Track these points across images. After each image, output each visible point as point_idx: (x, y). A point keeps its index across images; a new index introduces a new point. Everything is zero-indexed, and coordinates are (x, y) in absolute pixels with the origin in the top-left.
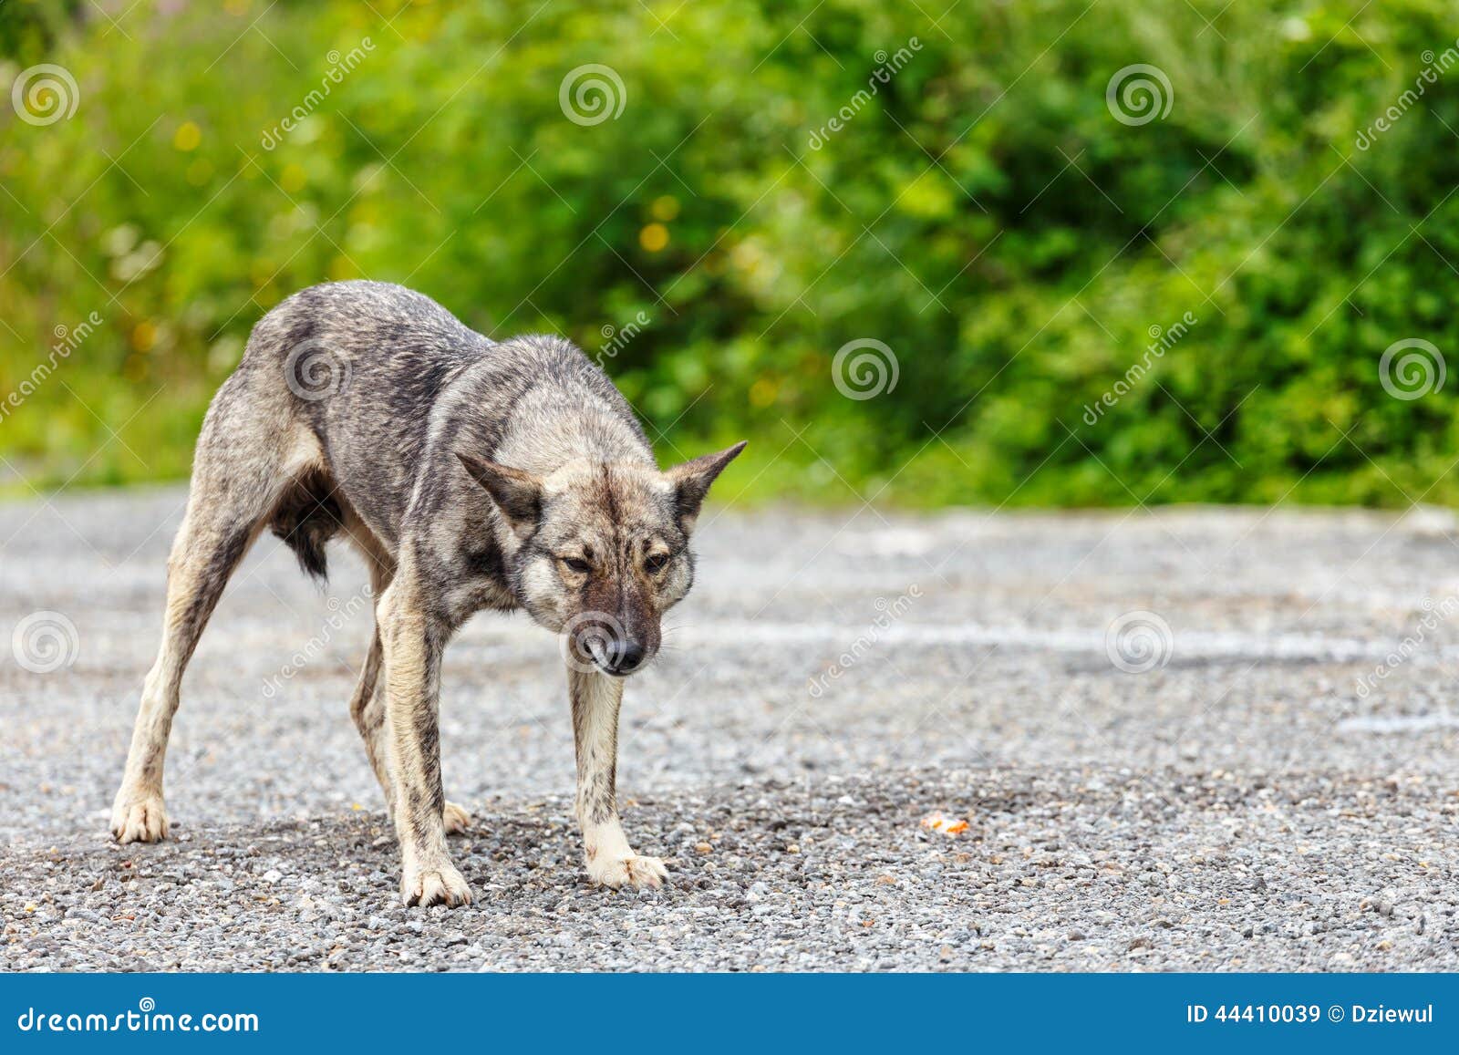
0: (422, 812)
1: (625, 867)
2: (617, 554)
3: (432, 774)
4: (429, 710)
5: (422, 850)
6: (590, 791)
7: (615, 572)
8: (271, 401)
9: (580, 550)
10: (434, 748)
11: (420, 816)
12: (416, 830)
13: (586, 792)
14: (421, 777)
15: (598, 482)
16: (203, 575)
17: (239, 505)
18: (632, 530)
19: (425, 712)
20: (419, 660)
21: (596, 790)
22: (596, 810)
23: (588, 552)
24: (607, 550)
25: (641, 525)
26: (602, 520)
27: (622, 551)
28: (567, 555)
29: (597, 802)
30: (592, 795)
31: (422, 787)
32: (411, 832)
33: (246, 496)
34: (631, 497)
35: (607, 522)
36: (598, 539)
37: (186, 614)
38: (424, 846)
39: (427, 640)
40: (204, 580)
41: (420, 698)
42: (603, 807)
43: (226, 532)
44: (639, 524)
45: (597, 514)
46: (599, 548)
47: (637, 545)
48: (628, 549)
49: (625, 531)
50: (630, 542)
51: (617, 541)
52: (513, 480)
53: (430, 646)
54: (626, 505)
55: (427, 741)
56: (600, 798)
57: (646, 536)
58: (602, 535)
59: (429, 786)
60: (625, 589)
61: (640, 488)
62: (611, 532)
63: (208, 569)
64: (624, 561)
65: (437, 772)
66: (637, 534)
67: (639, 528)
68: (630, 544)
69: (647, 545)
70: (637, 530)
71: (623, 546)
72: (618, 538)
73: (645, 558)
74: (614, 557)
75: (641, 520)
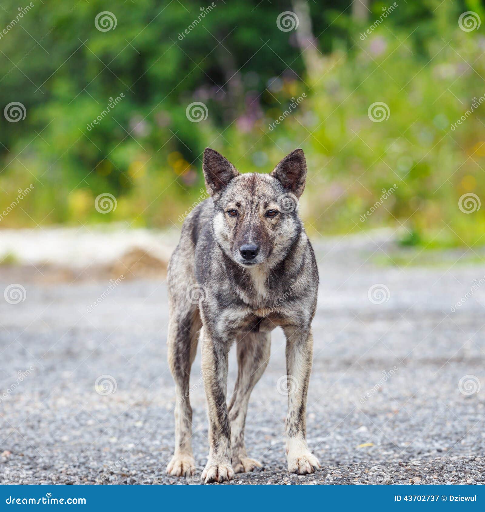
0: (217, 435)
1: (297, 462)
2: (252, 208)
3: (221, 417)
4: (219, 387)
5: (215, 454)
6: (289, 419)
7: (249, 216)
8: (186, 253)
9: (234, 204)
10: (222, 405)
11: (216, 437)
12: (214, 444)
13: (287, 420)
14: (217, 419)
16: (176, 345)
17: (181, 306)
18: (259, 197)
19: (216, 388)
20: (212, 363)
21: (291, 419)
23: (238, 204)
24: (247, 206)
25: (264, 195)
26: (247, 193)
28: (228, 208)
29: (292, 425)
31: (217, 423)
32: (212, 444)
33: (182, 302)
34: (259, 184)
35: (249, 194)
36: (243, 200)
37: (175, 366)
38: (216, 451)
39: (215, 353)
40: (176, 347)
41: (214, 381)
42: (294, 429)
43: (178, 321)
45: (246, 190)
46: (243, 203)
47: (261, 204)
48: (257, 206)
49: (256, 198)
50: (258, 203)
51: (252, 203)
53: (216, 356)
55: (218, 402)
56: (293, 423)
57: (266, 200)
58: (246, 199)
59: (220, 423)
60: (252, 223)
62: (250, 198)
63: (176, 341)
64: (255, 211)
65: (224, 416)
66: (262, 199)
67: (263, 197)
68: (258, 204)
69: (266, 205)
70: (262, 197)
71: (255, 205)
72: (252, 202)
73: (265, 211)
74: (249, 210)
75: (264, 193)
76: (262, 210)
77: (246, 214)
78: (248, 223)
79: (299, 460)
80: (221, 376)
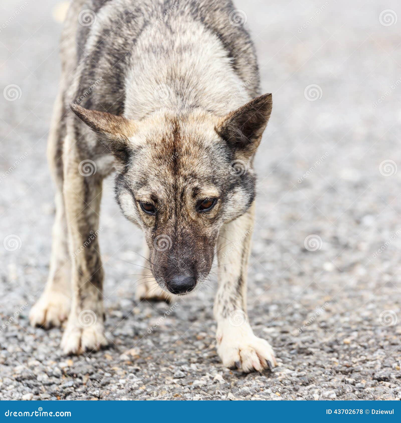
1: (237, 351)
2: (175, 200)
9: (149, 196)
15: (167, 140)
18: (186, 179)
22: (224, 308)
23: (154, 197)
25: (194, 176)
27: (179, 196)
28: (141, 199)
30: (222, 297)
32: (77, 293)
34: (188, 152)
36: (162, 187)
38: (82, 306)
44: (191, 175)
46: (162, 195)
47: (189, 192)
49: (181, 180)
50: (184, 189)
51: (175, 188)
52: (106, 133)
54: (184, 159)
56: (228, 300)
57: (196, 184)
58: (164, 183)
61: (195, 144)
62: (171, 180)
64: (180, 205)
65: (94, 260)
66: (190, 183)
67: (191, 178)
68: (184, 191)
69: (196, 191)
70: (190, 180)
71: (179, 193)
72: (176, 186)
73: (195, 201)
74: (173, 202)
75: (193, 171)
76: (190, 202)
77: (169, 212)
78: (173, 229)
79: (240, 351)
80: (92, 209)
